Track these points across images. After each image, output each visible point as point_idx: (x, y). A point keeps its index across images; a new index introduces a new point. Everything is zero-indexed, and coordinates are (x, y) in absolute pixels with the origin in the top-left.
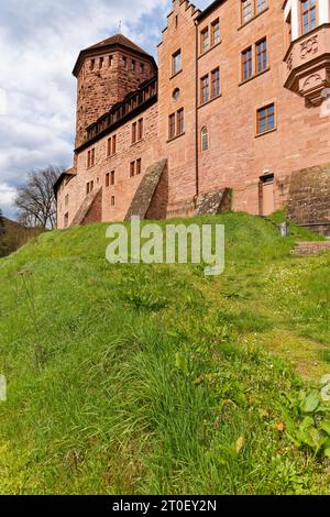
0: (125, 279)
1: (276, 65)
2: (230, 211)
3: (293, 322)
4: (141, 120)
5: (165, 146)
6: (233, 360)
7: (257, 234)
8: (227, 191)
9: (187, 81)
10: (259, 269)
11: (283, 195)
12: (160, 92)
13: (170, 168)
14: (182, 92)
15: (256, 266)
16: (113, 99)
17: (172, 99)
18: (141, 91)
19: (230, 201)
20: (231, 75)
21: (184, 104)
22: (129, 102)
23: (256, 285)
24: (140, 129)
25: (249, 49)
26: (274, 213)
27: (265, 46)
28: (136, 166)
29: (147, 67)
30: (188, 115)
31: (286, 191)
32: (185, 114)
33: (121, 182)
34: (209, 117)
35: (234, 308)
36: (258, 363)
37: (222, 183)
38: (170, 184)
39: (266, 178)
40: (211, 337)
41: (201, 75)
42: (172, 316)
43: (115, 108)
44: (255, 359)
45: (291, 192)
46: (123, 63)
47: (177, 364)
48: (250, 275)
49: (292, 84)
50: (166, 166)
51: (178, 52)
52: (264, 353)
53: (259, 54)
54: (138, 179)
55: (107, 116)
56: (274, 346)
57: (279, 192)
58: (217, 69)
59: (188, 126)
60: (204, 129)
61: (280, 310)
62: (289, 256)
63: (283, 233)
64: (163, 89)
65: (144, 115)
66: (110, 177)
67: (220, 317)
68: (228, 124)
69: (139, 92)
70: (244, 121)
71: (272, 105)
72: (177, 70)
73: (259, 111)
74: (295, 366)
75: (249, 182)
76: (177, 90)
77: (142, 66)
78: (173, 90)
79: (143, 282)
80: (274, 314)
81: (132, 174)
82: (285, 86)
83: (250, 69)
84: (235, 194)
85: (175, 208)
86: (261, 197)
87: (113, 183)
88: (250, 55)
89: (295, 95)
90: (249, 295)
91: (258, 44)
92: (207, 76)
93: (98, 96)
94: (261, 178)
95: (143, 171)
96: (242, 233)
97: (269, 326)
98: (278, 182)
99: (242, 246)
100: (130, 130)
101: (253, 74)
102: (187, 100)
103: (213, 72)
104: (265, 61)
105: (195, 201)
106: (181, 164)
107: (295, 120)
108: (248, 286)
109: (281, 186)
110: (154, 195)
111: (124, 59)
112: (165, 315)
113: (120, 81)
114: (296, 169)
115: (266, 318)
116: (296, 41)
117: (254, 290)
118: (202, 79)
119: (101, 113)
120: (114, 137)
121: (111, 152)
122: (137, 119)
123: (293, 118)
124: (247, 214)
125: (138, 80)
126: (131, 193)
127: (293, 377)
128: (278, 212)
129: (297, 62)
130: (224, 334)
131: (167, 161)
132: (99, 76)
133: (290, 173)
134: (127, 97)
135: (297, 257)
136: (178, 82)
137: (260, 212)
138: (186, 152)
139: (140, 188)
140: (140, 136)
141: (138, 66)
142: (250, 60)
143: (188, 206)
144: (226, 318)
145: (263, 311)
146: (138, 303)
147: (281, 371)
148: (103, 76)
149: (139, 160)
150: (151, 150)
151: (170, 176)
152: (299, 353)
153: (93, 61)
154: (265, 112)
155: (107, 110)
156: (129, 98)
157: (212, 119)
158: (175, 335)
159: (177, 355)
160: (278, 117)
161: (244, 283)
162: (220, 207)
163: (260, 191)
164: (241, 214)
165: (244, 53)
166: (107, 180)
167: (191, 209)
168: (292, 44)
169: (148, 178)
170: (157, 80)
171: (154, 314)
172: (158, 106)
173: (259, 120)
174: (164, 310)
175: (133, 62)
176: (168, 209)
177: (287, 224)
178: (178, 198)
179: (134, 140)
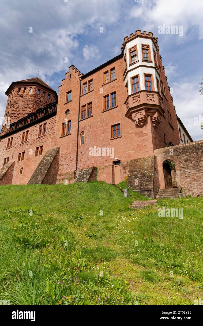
0: (20, 225)
1: (121, 105)
2: (96, 181)
3: (129, 253)
4: (45, 124)
5: (59, 140)
6: (88, 283)
7: (111, 195)
8: (94, 169)
9: (74, 107)
10: (111, 218)
11: (125, 173)
12: (58, 110)
13: (61, 153)
14: (71, 112)
15: (109, 215)
16: (29, 111)
17: (65, 115)
18: (47, 108)
19: (96, 175)
20: (98, 107)
21: (71, 118)
22: (39, 113)
23: (108, 228)
24: (45, 129)
25: (108, 96)
26: (121, 183)
27: (115, 96)
28: (39, 150)
29: (52, 96)
30: (74, 124)
31: (127, 171)
32: (72, 123)
33: (28, 159)
34: (85, 127)
35: (92, 245)
36: (104, 285)
37: (91, 164)
38: (60, 163)
39: (116, 163)
40: (74, 267)
41: (82, 104)
42: (50, 253)
43: (30, 115)
44: (102, 281)
45: (130, 172)
46: (38, 92)
47: (47, 290)
48: (105, 222)
49: (129, 115)
50: (58, 152)
51: (70, 92)
52: (109, 276)
53: (113, 99)
54: (40, 158)
55: (24, 120)
56: (116, 271)
57: (123, 171)
58: (91, 103)
59: (73, 130)
60: (82, 133)
61: (121, 245)
62: (129, 209)
63: (125, 195)
64: (60, 109)
65: (48, 121)
66: (21, 156)
67: (82, 252)
68: (96, 131)
69: (46, 109)
70: (104, 131)
71: (119, 124)
72: (69, 101)
73: (112, 126)
74: (128, 285)
75: (107, 164)
76: (68, 110)
77: (49, 95)
78: (65, 110)
79: (33, 227)
80: (117, 248)
81: (36, 155)
82: (125, 116)
83: (108, 105)
84: (99, 171)
85: (62, 177)
86: (113, 173)
87: (23, 159)
88: (108, 99)
89: (130, 121)
90: (103, 235)
91: (112, 94)
92: (85, 106)
93: (20, 107)
94: (113, 162)
95: (44, 154)
96: (102, 194)
97: (114, 257)
98: (123, 165)
99: (101, 203)
100: (38, 129)
101: (109, 108)
102: (74, 116)
103: (89, 104)
104: (115, 102)
105: (75, 173)
106: (68, 151)
107: (131, 133)
108: (103, 229)
109: (124, 168)
110: (49, 168)
111: (39, 90)
112: (45, 251)
113: (35, 101)
114: (132, 159)
115: (112, 251)
116: (130, 96)
117: (107, 232)
118: (83, 107)
119: (21, 117)
120: (27, 132)
121: (24, 140)
122: (43, 123)
123: (130, 132)
124: (105, 183)
125: (46, 102)
126: (34, 166)
127: (126, 293)
128: (123, 182)
129: (131, 105)
130: (84, 264)
131: (59, 148)
132: (22, 97)
133: (129, 161)
134: (38, 110)
135: (133, 210)
136: (68, 106)
137: (113, 182)
138: (71, 144)
139: (40, 164)
140: (44, 133)
141: (47, 95)
142: (108, 101)
143: (71, 177)
144: (87, 252)
145: (111, 246)
146: (26, 243)
147: (118, 289)
148: (25, 97)
149: (42, 147)
150: (50, 141)
151: (61, 158)
152: (131, 275)
153: (20, 89)
154: (116, 127)
155: (25, 116)
156: (39, 111)
157: (87, 128)
158: (49, 266)
159: (48, 282)
160: (122, 131)
161: (101, 227)
162: (90, 178)
163: (113, 170)
164: (102, 183)
165: (105, 97)
166: (19, 157)
167: (72, 178)
168: (129, 96)
169: (46, 158)
170: (57, 103)
171: (37, 251)
172: (56, 118)
173: (113, 131)
174: (45, 248)
175: (44, 93)
176: (58, 177)
177: (128, 190)
178: (64, 171)
179: (40, 135)
